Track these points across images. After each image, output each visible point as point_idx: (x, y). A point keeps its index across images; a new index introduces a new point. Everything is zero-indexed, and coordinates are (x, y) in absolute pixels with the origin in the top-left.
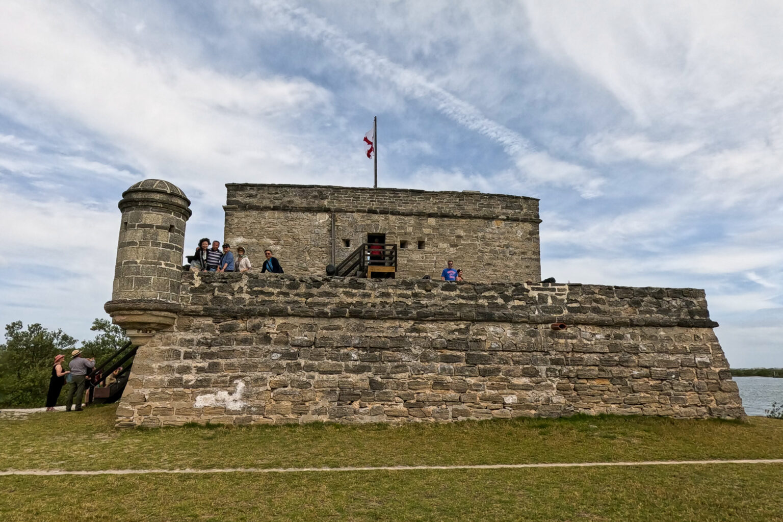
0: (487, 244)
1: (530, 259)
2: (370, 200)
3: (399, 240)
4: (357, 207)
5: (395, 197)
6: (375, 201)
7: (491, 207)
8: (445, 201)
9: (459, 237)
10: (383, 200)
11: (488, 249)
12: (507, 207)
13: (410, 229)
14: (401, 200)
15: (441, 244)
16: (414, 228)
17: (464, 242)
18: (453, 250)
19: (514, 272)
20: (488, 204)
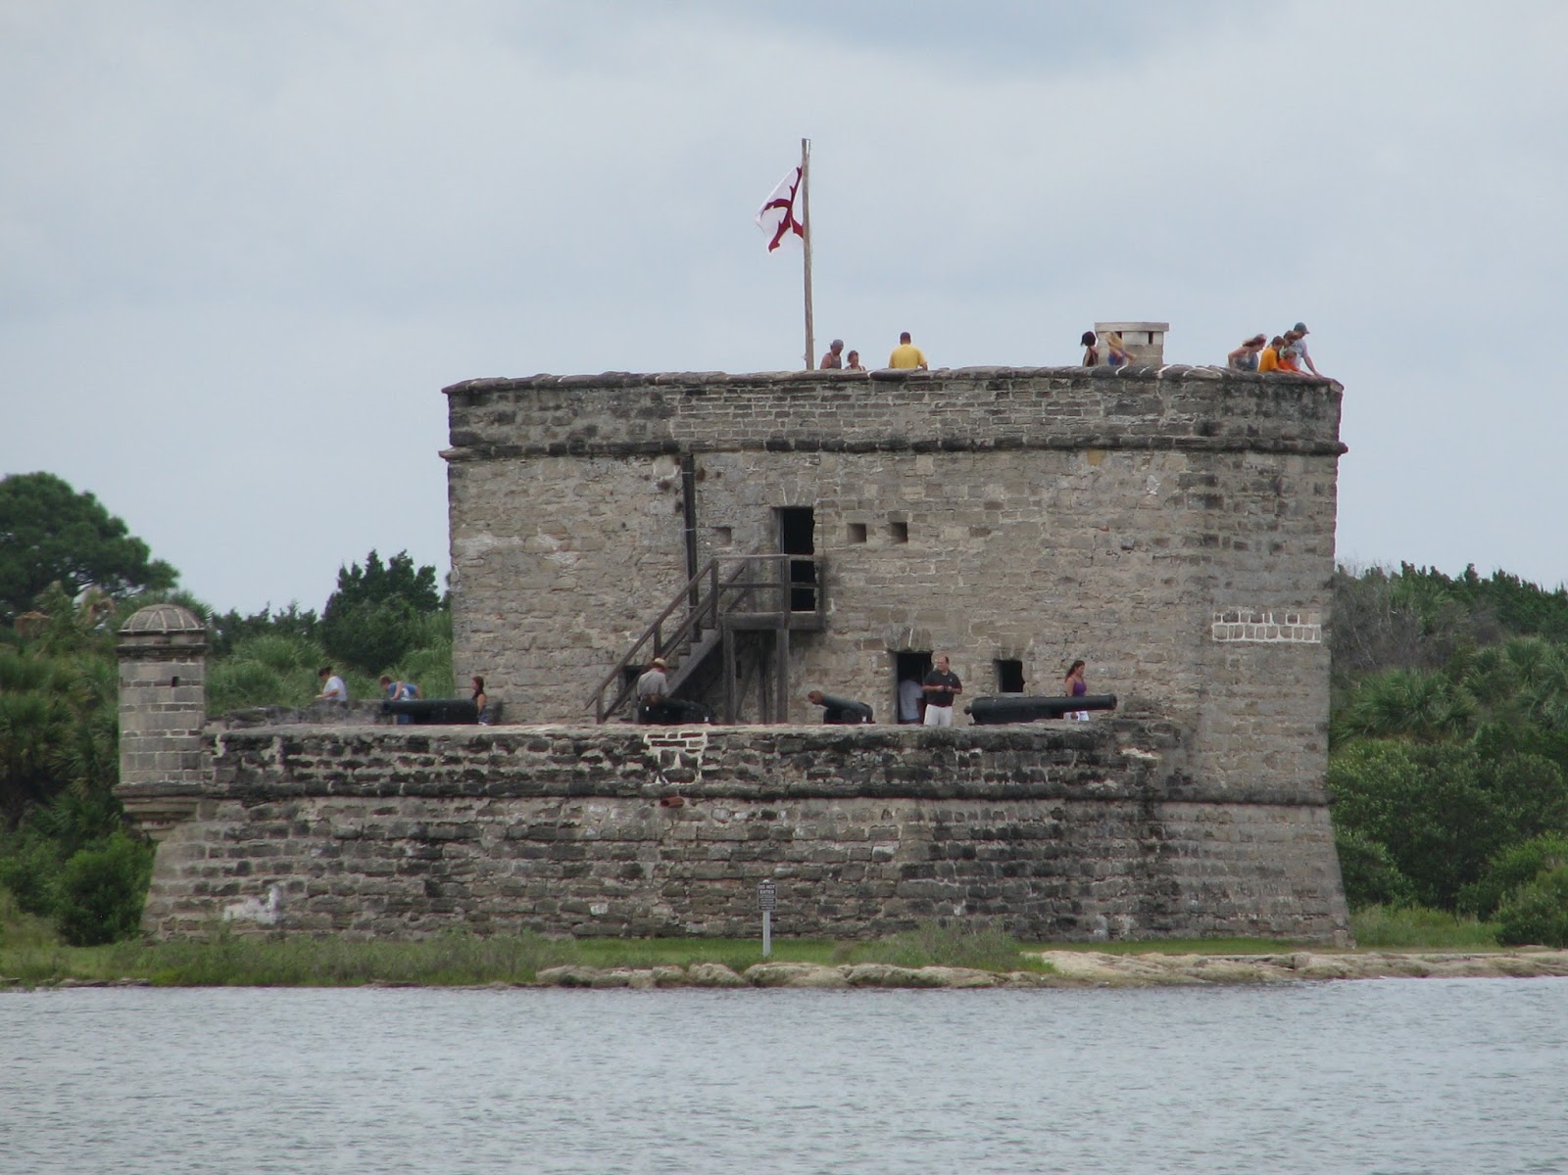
0: (1066, 524)
1: (1177, 557)
2: (774, 411)
3: (844, 523)
4: (744, 433)
5: (835, 397)
6: (787, 415)
7: (1077, 413)
8: (961, 400)
9: (993, 506)
10: (807, 409)
11: (1066, 535)
12: (1122, 409)
13: (871, 492)
14: (852, 406)
15: (947, 529)
16: (883, 490)
17: (1008, 521)
18: (977, 544)
19: (1132, 599)
20: (1069, 404)
